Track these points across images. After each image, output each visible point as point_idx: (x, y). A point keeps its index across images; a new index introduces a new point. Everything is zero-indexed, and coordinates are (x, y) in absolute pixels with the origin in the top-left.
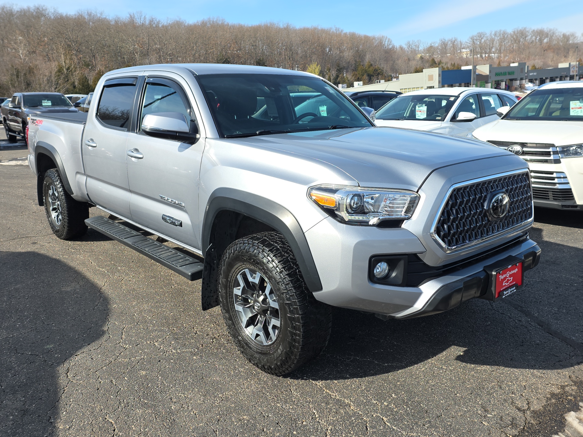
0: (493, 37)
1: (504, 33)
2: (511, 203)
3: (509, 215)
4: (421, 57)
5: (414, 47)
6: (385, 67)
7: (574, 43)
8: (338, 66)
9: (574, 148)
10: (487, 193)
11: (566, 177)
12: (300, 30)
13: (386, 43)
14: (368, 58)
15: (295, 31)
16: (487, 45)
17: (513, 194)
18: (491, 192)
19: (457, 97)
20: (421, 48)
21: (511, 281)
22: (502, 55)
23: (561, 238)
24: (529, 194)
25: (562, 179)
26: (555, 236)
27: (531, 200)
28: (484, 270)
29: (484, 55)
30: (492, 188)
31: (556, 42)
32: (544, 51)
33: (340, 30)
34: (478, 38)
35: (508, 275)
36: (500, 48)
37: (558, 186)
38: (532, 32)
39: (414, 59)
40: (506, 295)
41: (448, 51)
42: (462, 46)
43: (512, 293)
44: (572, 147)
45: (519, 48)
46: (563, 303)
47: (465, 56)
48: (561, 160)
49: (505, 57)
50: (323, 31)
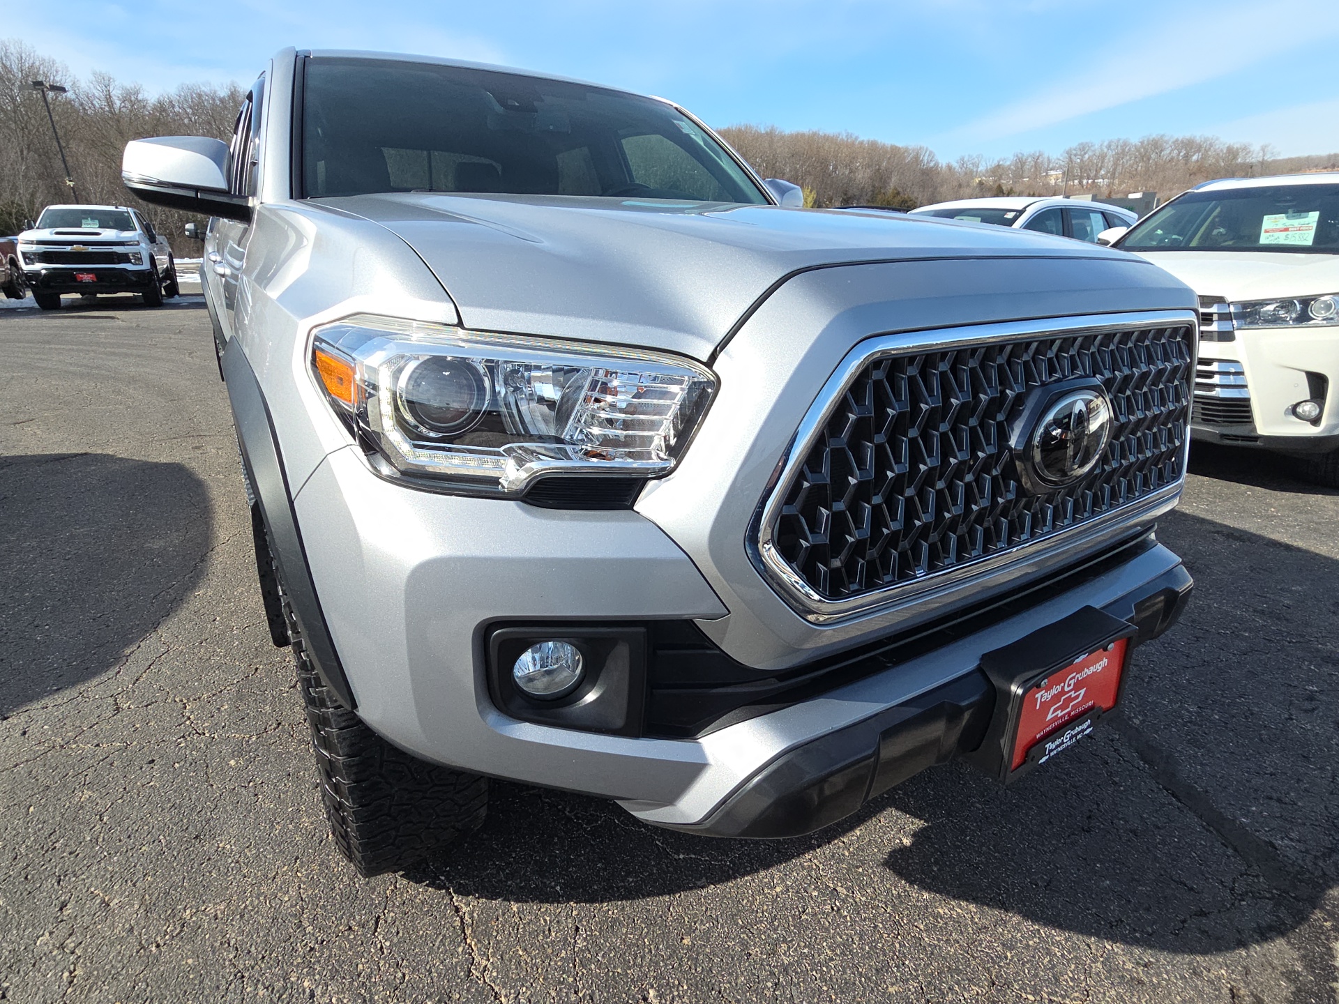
0: (1105, 150)
1: (1125, 144)
2: (1118, 429)
3: (1104, 470)
4: (980, 181)
5: (970, 166)
6: (920, 196)
7: (1244, 164)
8: (846, 194)
9: (1271, 308)
10: (1030, 389)
11: (1242, 373)
12: (791, 136)
13: (926, 158)
14: (893, 182)
15: (782, 137)
16: (1093, 163)
17: (1128, 397)
18: (1043, 384)
19: (1021, 212)
20: (982, 168)
21: (1080, 699)
22: (1116, 181)
23: (1207, 505)
24: (1185, 404)
25: (1232, 377)
26: (1195, 498)
27: (1185, 424)
28: (979, 669)
29: (1085, 182)
30: (1052, 370)
31: (1214, 161)
32: (1191, 175)
33: (854, 137)
34: (1079, 153)
35: (1069, 685)
36: (1115, 169)
37: (1218, 392)
38: (1174, 142)
39: (968, 185)
40: (1052, 754)
41: (1026, 174)
42: (1051, 166)
43: (1078, 741)
44: (1268, 304)
45: (1147, 169)
46: (1214, 690)
47: (1053, 182)
48: (1236, 332)
49: (1120, 184)
50: (826, 138)
